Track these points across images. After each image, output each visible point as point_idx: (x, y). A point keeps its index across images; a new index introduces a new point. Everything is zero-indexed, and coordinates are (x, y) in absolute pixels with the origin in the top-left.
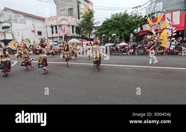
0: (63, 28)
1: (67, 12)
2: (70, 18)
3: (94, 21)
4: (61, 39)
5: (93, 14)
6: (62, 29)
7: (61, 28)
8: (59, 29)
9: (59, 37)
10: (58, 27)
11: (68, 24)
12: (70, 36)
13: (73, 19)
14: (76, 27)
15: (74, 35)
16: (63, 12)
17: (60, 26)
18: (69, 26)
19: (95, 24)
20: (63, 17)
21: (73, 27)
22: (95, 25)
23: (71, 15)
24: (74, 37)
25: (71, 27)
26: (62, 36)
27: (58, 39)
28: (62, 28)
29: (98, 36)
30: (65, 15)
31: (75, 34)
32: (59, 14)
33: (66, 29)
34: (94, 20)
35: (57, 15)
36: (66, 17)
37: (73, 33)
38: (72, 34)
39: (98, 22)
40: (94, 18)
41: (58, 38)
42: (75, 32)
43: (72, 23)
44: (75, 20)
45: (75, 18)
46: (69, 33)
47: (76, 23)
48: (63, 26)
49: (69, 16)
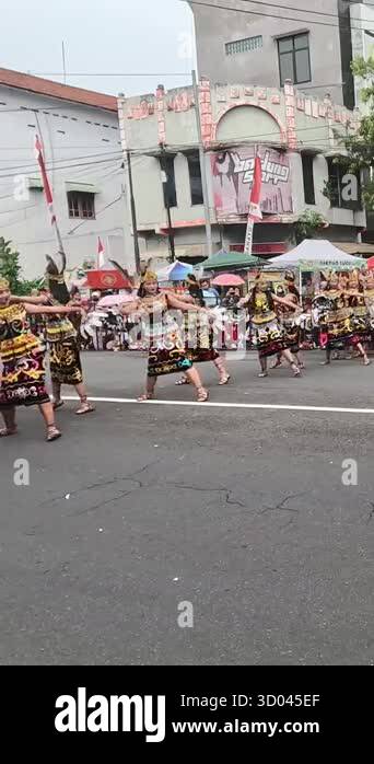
1: (267, 57)
2: (290, 101)
4: (226, 244)
6: (232, 173)
7: (224, 168)
8: (216, 172)
9: (215, 227)
10: (206, 161)
11: (276, 139)
12: (286, 219)
13: (312, 107)
14: (329, 159)
15: (317, 216)
16: (241, 59)
17: (222, 151)
18: (282, 150)
20: (240, 88)
21: (308, 158)
23: (296, 83)
24: (317, 230)
25: (295, 161)
27: (205, 245)
28: (232, 165)
30: (255, 81)
31: (323, 210)
32: (210, 73)
35: (201, 79)
36: (259, 91)
37: (310, 198)
38: (297, 210)
41: (210, 238)
42: (325, 194)
43: (301, 136)
44: (323, 113)
45: (326, 101)
46: (279, 201)
47: (331, 134)
48: (240, 151)
49: (282, 86)
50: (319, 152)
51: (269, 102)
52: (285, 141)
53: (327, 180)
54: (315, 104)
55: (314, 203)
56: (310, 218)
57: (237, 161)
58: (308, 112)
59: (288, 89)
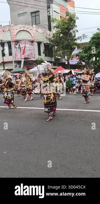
0: (22, 46)
1: (28, 18)
2: (35, 29)
3: (77, 33)
4: (18, 66)
5: (75, 22)
6: (20, 48)
7: (17, 46)
8: (15, 47)
9: (15, 62)
10: (13, 45)
11: (31, 39)
12: (33, 59)
13: (40, 30)
14: (44, 44)
16: (22, 18)
17: (17, 42)
18: (32, 42)
19: (78, 38)
20: (21, 26)
21: (39, 44)
22: (78, 42)
23: (36, 24)
25: (36, 45)
26: (20, 60)
27: (12, 66)
28: (19, 45)
29: (84, 61)
30: (25, 24)
31: (43, 57)
32: (14, 22)
33: (27, 48)
34: (77, 31)
35: (12, 23)
36: (27, 26)
37: (40, 54)
38: (37, 57)
39: (84, 36)
40: (76, 28)
41: (14, 64)
42: (43, 53)
43: (37, 38)
44: (43, 32)
45: (44, 29)
46: (32, 55)
47: (45, 38)
48: (21, 42)
49: (32, 25)
50: (42, 42)
51: (29, 29)
52: (33, 39)
53: (44, 49)
54: (41, 30)
55: (41, 55)
56: (40, 59)
57: (21, 44)
58: (39, 32)
59: (34, 26)
